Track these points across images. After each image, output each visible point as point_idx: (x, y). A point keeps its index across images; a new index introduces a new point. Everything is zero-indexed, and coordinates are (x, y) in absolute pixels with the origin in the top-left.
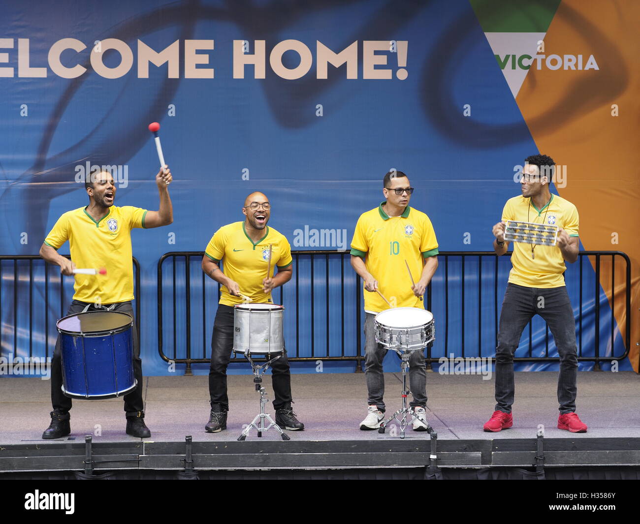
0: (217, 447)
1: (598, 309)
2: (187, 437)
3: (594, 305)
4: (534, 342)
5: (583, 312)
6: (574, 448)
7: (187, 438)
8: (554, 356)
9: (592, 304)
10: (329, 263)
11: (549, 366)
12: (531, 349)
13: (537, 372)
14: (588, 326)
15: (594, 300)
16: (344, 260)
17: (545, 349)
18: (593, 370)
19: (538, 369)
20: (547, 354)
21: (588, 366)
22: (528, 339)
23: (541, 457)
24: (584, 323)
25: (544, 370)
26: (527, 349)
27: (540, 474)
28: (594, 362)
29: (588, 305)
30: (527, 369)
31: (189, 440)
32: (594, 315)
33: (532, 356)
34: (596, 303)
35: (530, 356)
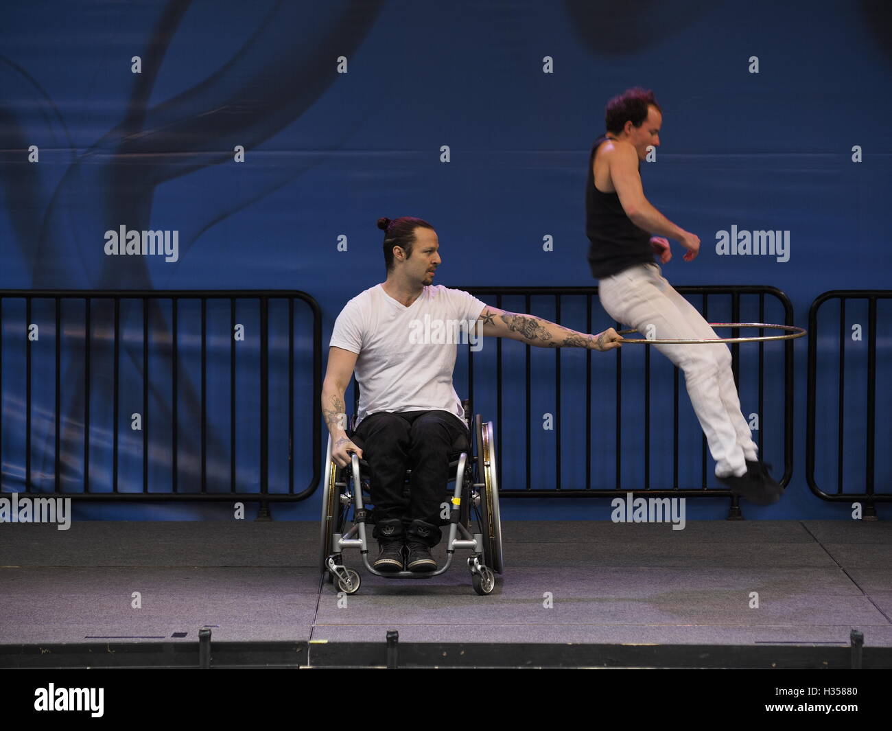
0: (445, 654)
2: (388, 633)
7: (390, 636)
31: (393, 637)
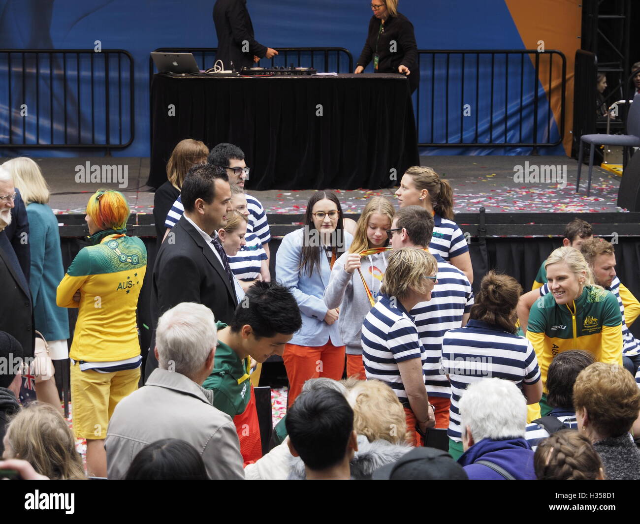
1: (537, 101)
3: (533, 97)
4: (480, 130)
5: (524, 104)
6: (512, 222)
8: (498, 142)
9: (532, 96)
10: (301, 59)
11: (492, 151)
12: (477, 136)
13: (482, 156)
14: (528, 116)
15: (533, 93)
16: (314, 56)
17: (489, 136)
18: (532, 154)
19: (483, 154)
20: (491, 141)
21: (528, 151)
22: (475, 127)
23: (483, 229)
24: (524, 113)
25: (488, 154)
26: (474, 137)
27: (482, 243)
28: (532, 148)
29: (527, 99)
30: (474, 154)
32: (533, 107)
33: (478, 142)
34: (535, 97)
35: (476, 142)
